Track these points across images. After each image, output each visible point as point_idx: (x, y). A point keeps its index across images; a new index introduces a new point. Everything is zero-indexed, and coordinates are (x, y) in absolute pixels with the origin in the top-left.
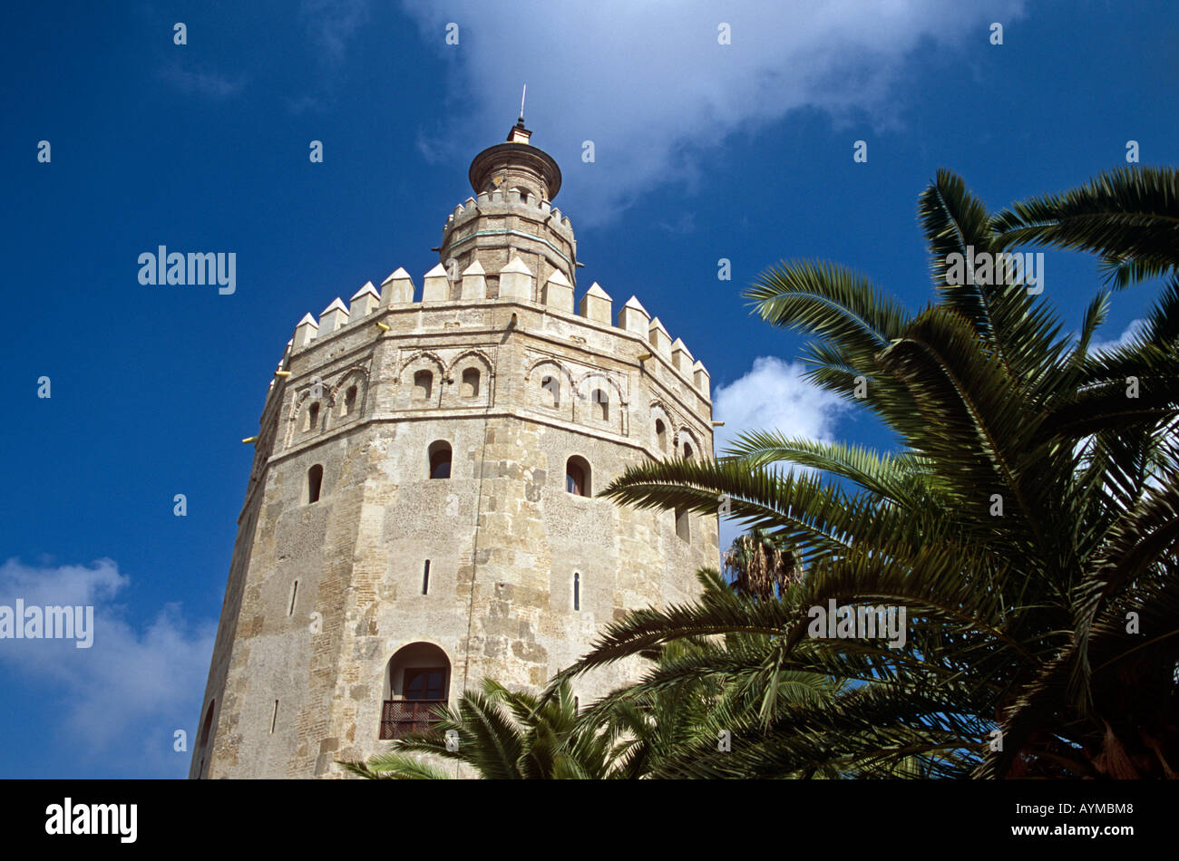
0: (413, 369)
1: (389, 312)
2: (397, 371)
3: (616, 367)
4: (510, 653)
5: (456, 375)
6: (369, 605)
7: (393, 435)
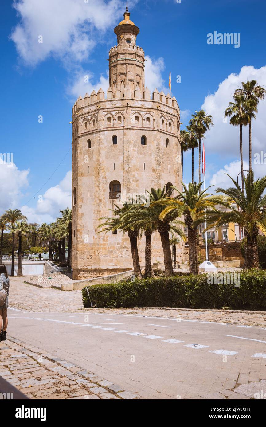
0: (107, 116)
1: (100, 102)
2: (103, 117)
3: (152, 110)
4: (132, 181)
5: (116, 118)
6: (104, 173)
7: (104, 134)
